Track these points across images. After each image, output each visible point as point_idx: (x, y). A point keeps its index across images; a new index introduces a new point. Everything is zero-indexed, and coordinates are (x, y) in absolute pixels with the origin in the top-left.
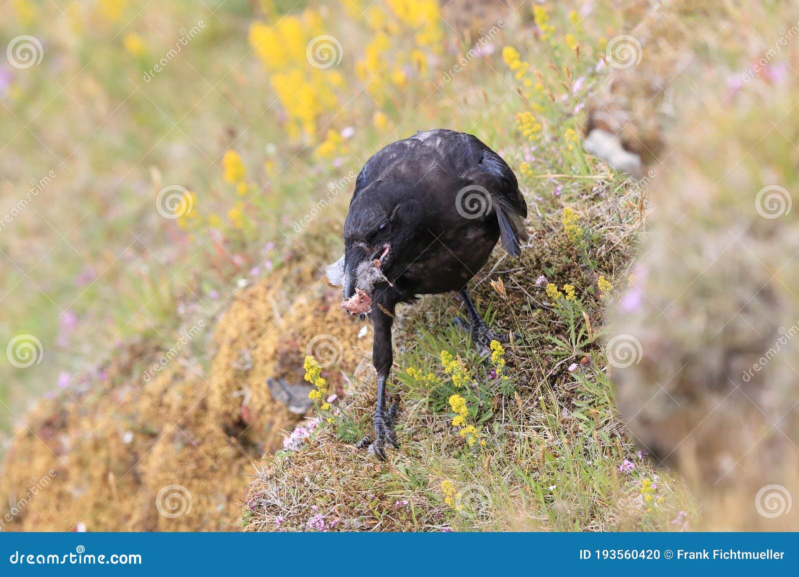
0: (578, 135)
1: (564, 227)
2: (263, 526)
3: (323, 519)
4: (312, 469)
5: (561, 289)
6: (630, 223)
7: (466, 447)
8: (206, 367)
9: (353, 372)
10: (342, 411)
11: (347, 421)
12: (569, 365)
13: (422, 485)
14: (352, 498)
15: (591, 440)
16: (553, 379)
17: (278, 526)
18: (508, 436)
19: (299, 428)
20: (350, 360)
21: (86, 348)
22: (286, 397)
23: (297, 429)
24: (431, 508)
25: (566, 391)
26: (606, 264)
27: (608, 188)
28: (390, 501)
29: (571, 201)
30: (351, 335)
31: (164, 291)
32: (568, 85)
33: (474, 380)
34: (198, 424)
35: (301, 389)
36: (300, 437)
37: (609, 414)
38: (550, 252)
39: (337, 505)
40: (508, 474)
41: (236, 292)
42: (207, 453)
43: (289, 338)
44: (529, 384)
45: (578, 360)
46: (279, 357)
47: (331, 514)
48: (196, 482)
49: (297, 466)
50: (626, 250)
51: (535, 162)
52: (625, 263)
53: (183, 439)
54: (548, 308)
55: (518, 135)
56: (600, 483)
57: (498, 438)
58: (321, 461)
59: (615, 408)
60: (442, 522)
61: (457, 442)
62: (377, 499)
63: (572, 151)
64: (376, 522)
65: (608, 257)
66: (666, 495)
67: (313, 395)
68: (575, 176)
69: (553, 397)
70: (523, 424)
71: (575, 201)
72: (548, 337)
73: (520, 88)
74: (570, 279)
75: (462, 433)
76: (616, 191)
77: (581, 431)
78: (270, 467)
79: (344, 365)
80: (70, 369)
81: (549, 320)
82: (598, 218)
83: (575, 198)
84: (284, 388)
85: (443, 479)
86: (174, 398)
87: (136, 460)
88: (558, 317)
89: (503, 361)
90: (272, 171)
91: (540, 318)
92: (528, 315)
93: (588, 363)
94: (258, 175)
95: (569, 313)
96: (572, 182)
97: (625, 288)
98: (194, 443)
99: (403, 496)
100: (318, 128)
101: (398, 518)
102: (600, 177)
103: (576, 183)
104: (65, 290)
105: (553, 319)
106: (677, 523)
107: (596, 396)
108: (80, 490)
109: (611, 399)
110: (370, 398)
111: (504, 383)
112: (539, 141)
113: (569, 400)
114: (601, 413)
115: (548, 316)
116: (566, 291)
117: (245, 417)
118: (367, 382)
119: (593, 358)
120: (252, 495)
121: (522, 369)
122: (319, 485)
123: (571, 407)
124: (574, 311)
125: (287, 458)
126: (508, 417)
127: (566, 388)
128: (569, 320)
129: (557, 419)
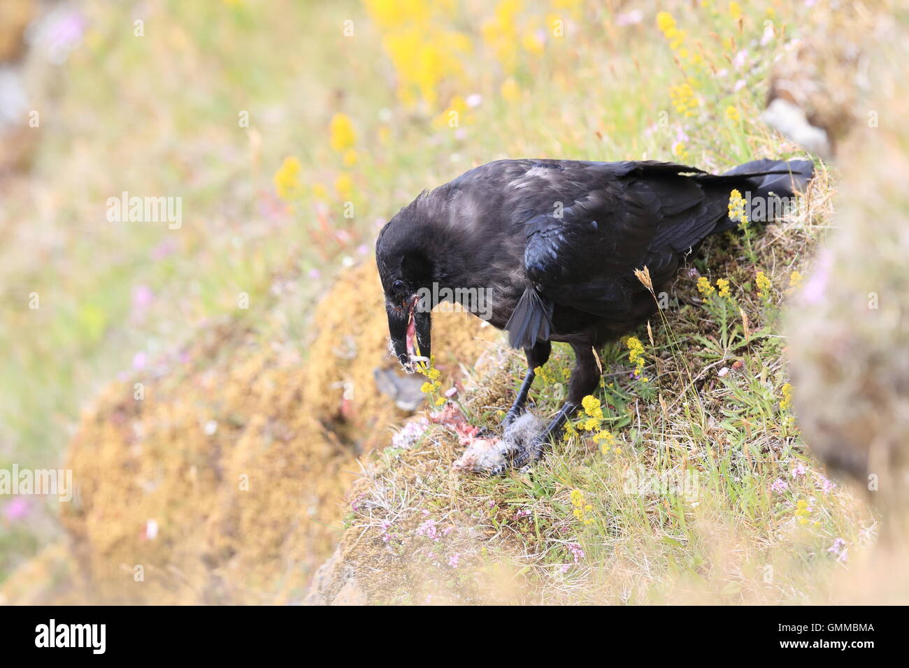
0: (740, 114)
2: (367, 531)
3: (435, 526)
4: (424, 470)
5: (714, 284)
7: (598, 455)
8: (303, 352)
9: (472, 365)
10: (461, 406)
12: (718, 370)
13: (547, 494)
14: (469, 505)
15: (739, 454)
16: (700, 384)
17: (384, 531)
18: (647, 445)
19: (412, 423)
20: (468, 353)
21: (166, 327)
22: (393, 390)
23: (409, 426)
24: (556, 520)
25: (715, 398)
26: (765, 259)
28: (511, 510)
30: (471, 325)
31: (259, 268)
32: (730, 58)
34: (291, 417)
35: (412, 382)
36: (412, 434)
37: (762, 426)
39: (452, 511)
41: (342, 272)
42: (300, 449)
44: (673, 388)
45: (729, 365)
47: (445, 520)
49: (408, 466)
50: (788, 245)
51: (690, 141)
52: (787, 258)
53: (273, 432)
54: (697, 305)
56: (748, 503)
57: (635, 446)
58: (435, 461)
59: (768, 420)
60: (568, 536)
61: (589, 449)
62: (497, 507)
63: (731, 132)
64: (494, 532)
65: (768, 251)
66: (822, 520)
67: (425, 388)
69: (699, 403)
70: (664, 432)
72: (697, 337)
74: (724, 274)
75: (595, 438)
77: (729, 444)
78: (376, 465)
79: (462, 358)
81: (698, 318)
84: (392, 381)
85: (571, 488)
86: (266, 386)
87: (218, 454)
88: (710, 315)
89: (642, 361)
90: (385, 138)
91: (688, 316)
92: (675, 311)
93: (740, 368)
94: (371, 137)
95: (721, 312)
98: (287, 437)
100: (440, 94)
101: (519, 530)
104: (138, 262)
105: (703, 318)
106: (833, 552)
107: (747, 405)
108: (154, 485)
109: (764, 409)
110: (493, 394)
111: (644, 386)
112: (696, 117)
113: (717, 408)
114: (753, 425)
115: (697, 313)
116: (720, 287)
117: (346, 412)
118: (489, 376)
119: (747, 363)
120: (355, 496)
121: (665, 370)
122: (432, 488)
123: (719, 417)
124: (727, 309)
125: (397, 456)
126: (647, 424)
127: (714, 396)
128: (721, 319)
129: (702, 429)
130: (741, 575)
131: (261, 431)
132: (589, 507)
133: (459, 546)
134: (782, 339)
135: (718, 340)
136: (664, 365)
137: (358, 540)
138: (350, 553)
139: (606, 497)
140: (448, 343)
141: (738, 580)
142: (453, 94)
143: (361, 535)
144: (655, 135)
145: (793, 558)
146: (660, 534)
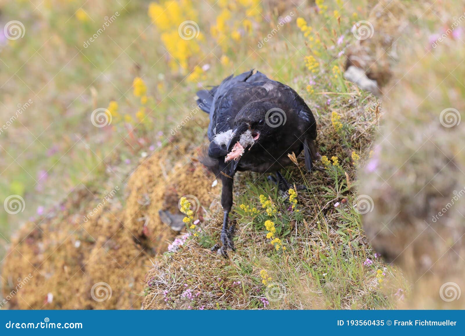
0: (341, 69)
1: (332, 123)
2: (156, 296)
3: (191, 292)
4: (185, 263)
5: (330, 159)
6: (370, 121)
7: (274, 251)
8: (123, 203)
9: (209, 207)
10: (202, 230)
11: (205, 235)
12: (335, 203)
13: (248, 272)
14: (208, 280)
15: (347, 247)
16: (325, 212)
17: (165, 296)
18: (299, 244)
19: (178, 239)
20: (207, 200)
21: (53, 192)
22: (169, 221)
23: (176, 240)
24: (254, 286)
25: (333, 218)
26: (356, 144)
27: (358, 101)
28: (230, 282)
29: (336, 108)
30: (208, 185)
31: (99, 159)
32: (335, 40)
33: (279, 212)
34: (118, 237)
35: (179, 216)
36: (178, 244)
38: (324, 137)
39: (199, 284)
40: (299, 266)
41: (141, 160)
42: (124, 253)
43: (172, 187)
44: (311, 214)
45: (340, 200)
46: (165, 198)
47: (196, 289)
48: (117, 270)
49: (176, 261)
50: (368, 137)
51: (315, 85)
52: (367, 144)
53: (109, 245)
54: (322, 170)
55: (305, 69)
56: (352, 272)
57: (293, 246)
58: (190, 258)
59: (361, 228)
60: (260, 294)
61: (269, 248)
62: (223, 281)
63: (337, 79)
64: (222, 294)
65: (358, 141)
66: (391, 279)
67: (185, 220)
68: (338, 93)
69: (325, 222)
70: (308, 237)
71: (339, 108)
72: (323, 187)
73: (307, 42)
74: (335, 153)
75: (272, 242)
76: (362, 102)
77: (341, 242)
78: (160, 262)
79: (204, 203)
80: (44, 204)
81: (323, 177)
82: (352, 118)
83: (338, 106)
84: (168, 216)
85: (261, 269)
86: (104, 221)
87: (82, 258)
88: (329, 175)
89: (296, 201)
90: (161, 89)
91: (318, 176)
92: (311, 174)
93: (345, 202)
94: (154, 92)
95: (335, 173)
96: (337, 97)
97: (367, 159)
98: (116, 247)
99: (238, 279)
100: (189, 65)
101: (235, 292)
102: (353, 94)
103: (339, 98)
104: (40, 158)
105: (326, 177)
106: (397, 295)
107: (350, 221)
108: (50, 274)
109: (359, 223)
110: (219, 222)
111: (296, 214)
112: (318, 72)
113: (334, 223)
114: (353, 231)
115: (322, 174)
116: (333, 160)
117: (146, 233)
118: (217, 212)
119: (349, 199)
120: (150, 278)
121: (307, 205)
122: (189, 272)
123: (336, 228)
124: (338, 172)
125: (170, 257)
126: (299, 234)
127: (333, 217)
128: (335, 177)
129: (328, 235)
131: (103, 245)
132: (270, 278)
133: (204, 302)
135: (334, 188)
136: (306, 203)
137: (152, 301)
138: (149, 308)
139: (279, 273)
142: (195, 64)
143: (153, 299)
144: (298, 82)
145: (377, 299)
146: (307, 291)
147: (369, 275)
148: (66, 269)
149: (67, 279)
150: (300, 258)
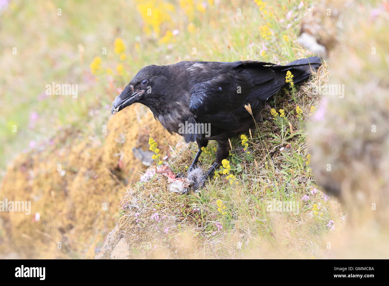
2: (129, 218)
3: (158, 215)
4: (154, 191)
5: (278, 111)
7: (228, 185)
8: (102, 140)
9: (175, 146)
10: (170, 164)
12: (280, 148)
13: (206, 202)
14: (173, 206)
15: (289, 184)
16: (272, 154)
17: (137, 218)
18: (249, 181)
19: (149, 171)
20: (173, 141)
21: (43, 130)
22: (141, 157)
23: (147, 172)
24: (210, 213)
26: (300, 101)
28: (191, 208)
31: (83, 104)
32: (285, 14)
34: (97, 168)
35: (149, 153)
36: (149, 176)
39: (166, 209)
40: (249, 198)
42: (101, 182)
43: (144, 129)
44: (260, 156)
45: (284, 146)
46: (138, 137)
47: (163, 213)
48: (95, 196)
49: (147, 190)
50: (310, 94)
51: (268, 50)
52: (309, 100)
53: (89, 175)
54: (270, 120)
55: (258, 38)
57: (244, 181)
58: (159, 187)
59: (301, 169)
60: (216, 220)
61: (224, 182)
62: (185, 207)
63: (286, 46)
64: (184, 218)
65: (301, 97)
66: (324, 212)
67: (154, 157)
69: (272, 163)
70: (257, 175)
72: (271, 134)
73: (262, 14)
74: (282, 107)
75: (227, 178)
77: (284, 180)
78: (133, 189)
79: (170, 143)
80: (35, 140)
81: (271, 126)
84: (140, 153)
85: (217, 199)
86: (86, 155)
87: (66, 184)
88: (276, 125)
89: (247, 145)
90: (138, 49)
91: (267, 125)
92: (261, 123)
93: (289, 147)
94: (132, 48)
95: (281, 123)
98: (95, 177)
99: (197, 206)
100: (161, 30)
101: (194, 217)
104: (32, 102)
105: (273, 126)
106: (329, 226)
107: (292, 163)
108: (38, 197)
109: (299, 165)
110: (183, 159)
111: (248, 155)
112: (271, 40)
113: (279, 165)
114: (295, 172)
115: (271, 124)
116: (281, 113)
117: (121, 166)
118: (182, 151)
119: (292, 145)
120: (124, 203)
121: (257, 148)
122: (157, 199)
123: (280, 168)
124: (283, 122)
125: (142, 186)
126: (249, 171)
127: (278, 159)
128: (281, 126)
129: (273, 174)
130: (289, 236)
131: (84, 175)
132: (224, 207)
133: (169, 224)
134: (307, 135)
135: (280, 135)
136: (257, 146)
137: (125, 222)
138: (122, 227)
139: (232, 203)
140: (165, 137)
141: (288, 238)
142: (167, 29)
143: (127, 220)
144: (253, 47)
145: (312, 229)
146: (255, 219)
147: (305, 208)
148: (53, 193)
149: (52, 202)
150: (250, 192)
